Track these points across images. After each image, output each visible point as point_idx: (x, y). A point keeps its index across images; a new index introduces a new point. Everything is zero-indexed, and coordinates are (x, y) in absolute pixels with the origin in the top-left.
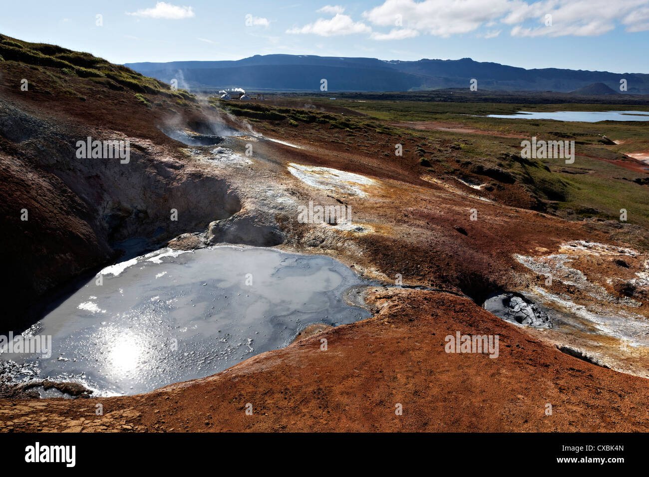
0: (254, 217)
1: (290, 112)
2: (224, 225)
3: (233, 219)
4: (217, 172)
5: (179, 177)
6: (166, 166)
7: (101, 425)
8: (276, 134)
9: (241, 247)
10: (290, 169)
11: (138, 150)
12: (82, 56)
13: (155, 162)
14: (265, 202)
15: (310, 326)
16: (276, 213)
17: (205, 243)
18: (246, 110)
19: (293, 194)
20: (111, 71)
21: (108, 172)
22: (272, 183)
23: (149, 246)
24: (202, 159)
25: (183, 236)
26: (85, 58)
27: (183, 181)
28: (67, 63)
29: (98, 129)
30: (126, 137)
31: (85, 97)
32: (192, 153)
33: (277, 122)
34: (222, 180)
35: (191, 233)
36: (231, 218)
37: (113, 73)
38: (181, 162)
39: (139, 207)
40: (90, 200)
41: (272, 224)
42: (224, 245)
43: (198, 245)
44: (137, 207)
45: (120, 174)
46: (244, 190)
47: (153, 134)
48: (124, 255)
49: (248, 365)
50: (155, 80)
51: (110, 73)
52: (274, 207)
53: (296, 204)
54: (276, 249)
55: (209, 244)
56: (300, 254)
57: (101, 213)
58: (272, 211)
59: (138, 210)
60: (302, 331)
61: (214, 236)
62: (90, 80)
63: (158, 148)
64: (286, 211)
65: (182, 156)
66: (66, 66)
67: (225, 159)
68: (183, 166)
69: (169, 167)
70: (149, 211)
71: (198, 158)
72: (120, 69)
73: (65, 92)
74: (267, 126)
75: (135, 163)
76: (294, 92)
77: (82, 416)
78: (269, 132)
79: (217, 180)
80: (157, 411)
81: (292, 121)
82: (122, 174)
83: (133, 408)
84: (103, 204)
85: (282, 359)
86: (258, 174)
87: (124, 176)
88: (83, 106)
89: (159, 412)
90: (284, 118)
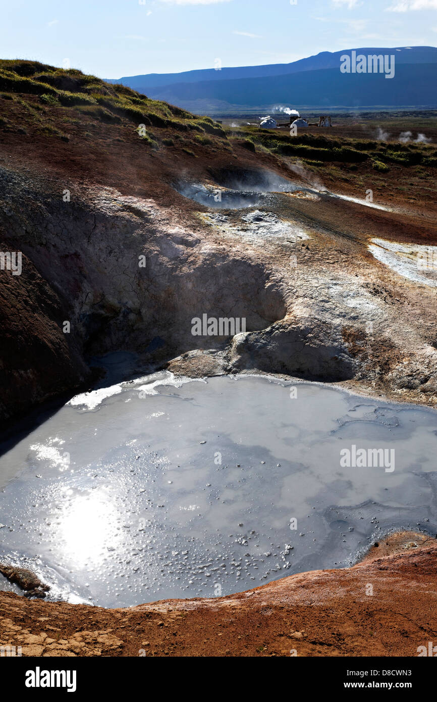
0: (308, 330)
1: (376, 148)
2: (257, 340)
3: (271, 332)
4: (250, 252)
5: (192, 259)
6: (174, 241)
7: (68, 650)
8: (350, 187)
9: (282, 380)
10: (372, 249)
11: (135, 215)
12: (68, 75)
13: (158, 235)
14: (327, 305)
15: (395, 534)
16: (345, 324)
17: (225, 369)
18: (301, 146)
19: (376, 292)
20: (105, 94)
21: (91, 249)
22: (341, 273)
23: (139, 366)
24: (229, 230)
25: (191, 353)
26: (72, 77)
27: (197, 266)
28: (47, 86)
29: (82, 184)
30: (120, 196)
31: (69, 136)
32: (213, 220)
33: (352, 165)
34: (258, 265)
35: (205, 349)
36: (268, 329)
37: (107, 97)
38: (196, 235)
39: (130, 304)
40: (64, 291)
41: (336, 344)
42: (256, 373)
43: (214, 370)
44: (127, 303)
45: (108, 252)
46: (293, 284)
47: (158, 191)
48: (103, 378)
49: (287, 589)
50: (164, 104)
51: (103, 97)
52: (342, 315)
53: (380, 311)
54: (340, 388)
55: (230, 370)
56: (383, 399)
57: (77, 310)
58: (337, 321)
59: (128, 308)
60: (381, 540)
61: (239, 356)
62: (77, 110)
63: (164, 212)
64: (361, 323)
65: (198, 225)
66: (47, 91)
67: (265, 231)
68: (198, 241)
69: (178, 243)
70: (144, 311)
71: (222, 228)
72: (117, 90)
73: (43, 130)
74: (334, 173)
75: (128, 235)
76: (383, 111)
77: (42, 630)
78: (338, 183)
79: (250, 265)
80: (147, 643)
81: (378, 162)
82: (110, 252)
83: (111, 630)
84: (80, 297)
85: (345, 589)
86: (316, 256)
87: (112, 254)
88: (64, 149)
89: (149, 645)
90: (365, 157)
